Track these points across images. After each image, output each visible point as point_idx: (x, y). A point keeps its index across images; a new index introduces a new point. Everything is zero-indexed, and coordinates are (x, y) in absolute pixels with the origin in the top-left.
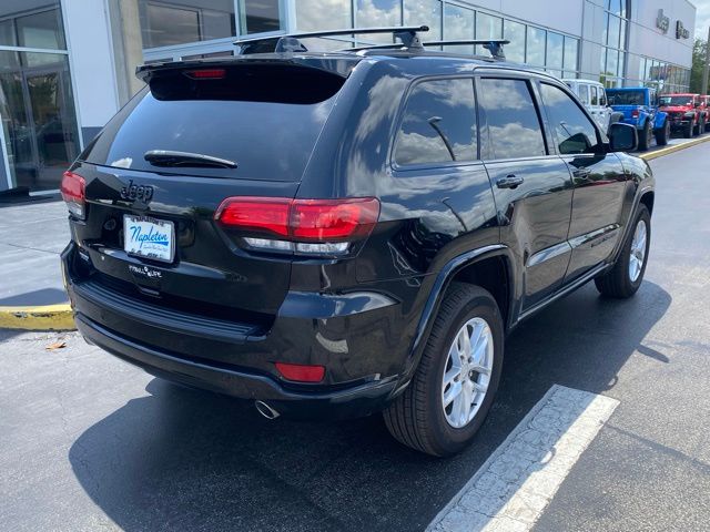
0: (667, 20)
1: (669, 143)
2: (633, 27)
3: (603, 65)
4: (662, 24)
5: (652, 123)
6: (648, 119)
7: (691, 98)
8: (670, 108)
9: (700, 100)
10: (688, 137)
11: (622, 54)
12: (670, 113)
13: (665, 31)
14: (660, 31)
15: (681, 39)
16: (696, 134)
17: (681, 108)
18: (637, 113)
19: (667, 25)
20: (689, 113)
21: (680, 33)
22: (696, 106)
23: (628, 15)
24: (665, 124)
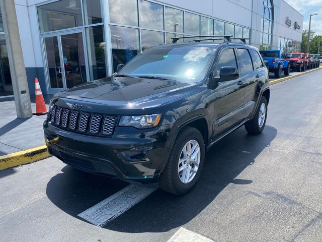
0: (291, 21)
1: (290, 74)
2: (275, 24)
3: (261, 40)
4: (288, 23)
5: (282, 66)
6: (280, 64)
7: (300, 55)
8: (291, 59)
9: (304, 55)
10: (299, 71)
11: (270, 36)
12: (291, 61)
13: (290, 26)
14: (288, 26)
15: (297, 29)
16: (303, 70)
17: (296, 59)
18: (275, 61)
19: (290, 23)
20: (299, 61)
21: (296, 27)
22: (303, 58)
23: (273, 19)
24: (288, 66)
